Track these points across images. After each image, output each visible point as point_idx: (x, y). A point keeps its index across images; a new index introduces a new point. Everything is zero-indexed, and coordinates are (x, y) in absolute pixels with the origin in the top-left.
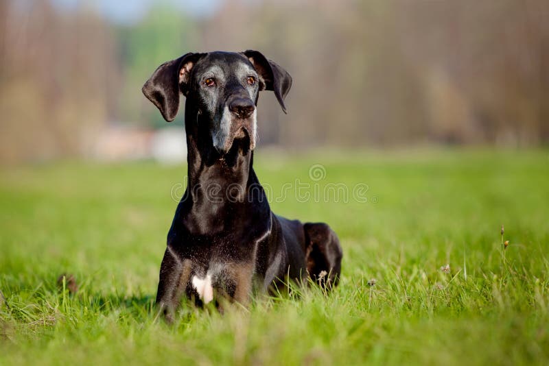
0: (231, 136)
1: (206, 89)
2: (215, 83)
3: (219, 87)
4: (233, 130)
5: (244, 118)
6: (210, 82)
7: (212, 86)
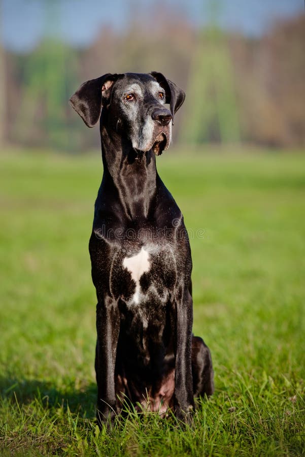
0: (153, 139)
1: (127, 103)
2: (135, 98)
3: (138, 101)
4: (155, 135)
5: (164, 126)
6: (130, 97)
7: (132, 100)
